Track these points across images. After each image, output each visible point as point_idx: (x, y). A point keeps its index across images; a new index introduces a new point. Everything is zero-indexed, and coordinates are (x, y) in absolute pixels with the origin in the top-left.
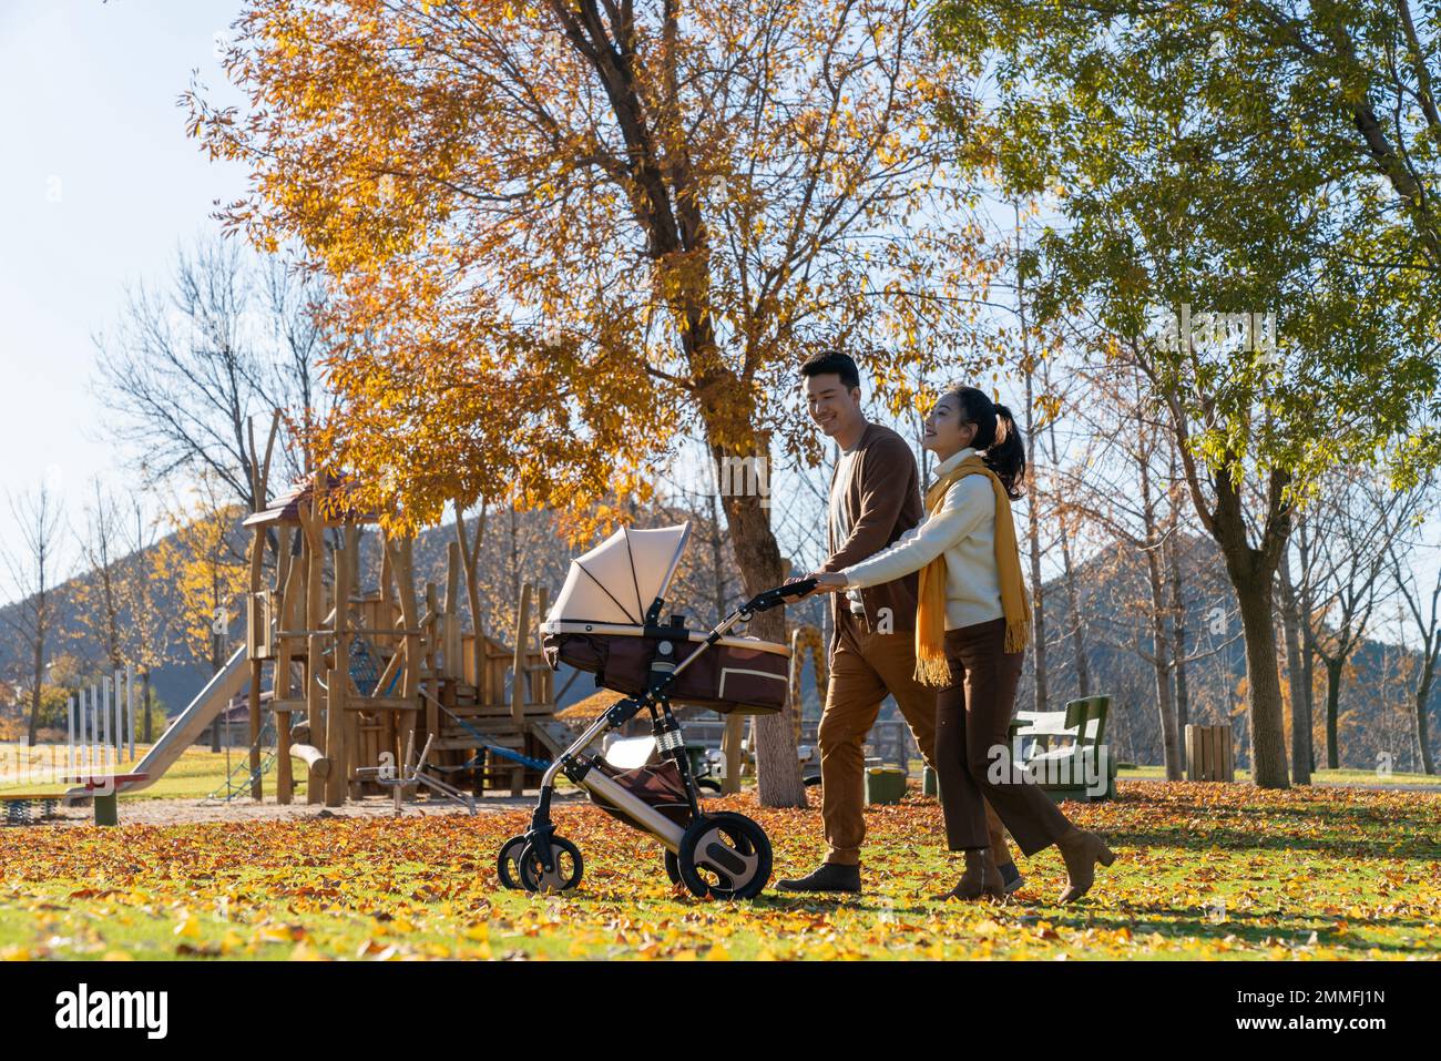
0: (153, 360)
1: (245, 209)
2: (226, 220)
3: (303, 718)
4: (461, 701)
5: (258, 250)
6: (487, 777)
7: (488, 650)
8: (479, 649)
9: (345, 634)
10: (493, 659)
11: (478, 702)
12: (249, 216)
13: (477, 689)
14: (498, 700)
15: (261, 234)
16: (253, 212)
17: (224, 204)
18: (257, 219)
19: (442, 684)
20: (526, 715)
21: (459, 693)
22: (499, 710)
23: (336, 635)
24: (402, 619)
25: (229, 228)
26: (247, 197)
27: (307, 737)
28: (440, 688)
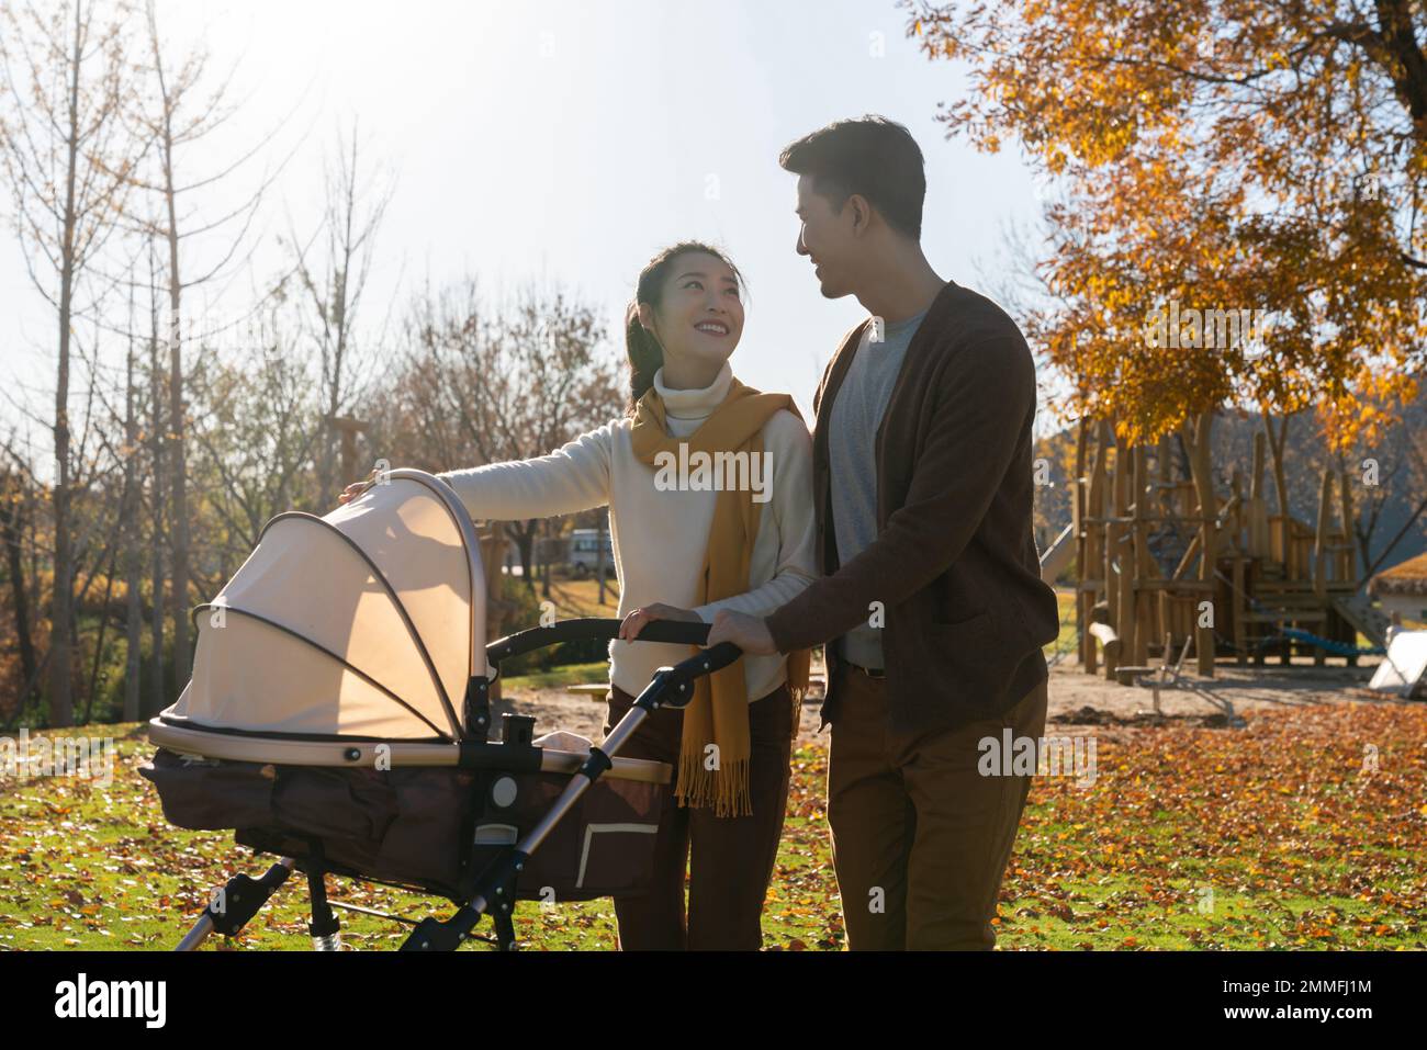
0: (1020, 277)
1: (965, 109)
2: (950, 121)
3: (1102, 599)
4: (1268, 577)
5: (979, 150)
6: (1295, 645)
7: (1294, 530)
8: (1286, 529)
9: (1144, 521)
10: (1299, 539)
11: (1285, 578)
12: (968, 116)
13: (1285, 566)
14: (1303, 576)
15: (982, 134)
16: (974, 112)
17: (948, 106)
18: (978, 119)
19: (1248, 561)
20: (1329, 591)
21: (1266, 568)
22: (1304, 586)
23: (1135, 522)
24: (1199, 508)
25: (952, 130)
26: (967, 96)
27: (1105, 617)
28: (1246, 565)
